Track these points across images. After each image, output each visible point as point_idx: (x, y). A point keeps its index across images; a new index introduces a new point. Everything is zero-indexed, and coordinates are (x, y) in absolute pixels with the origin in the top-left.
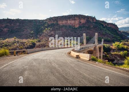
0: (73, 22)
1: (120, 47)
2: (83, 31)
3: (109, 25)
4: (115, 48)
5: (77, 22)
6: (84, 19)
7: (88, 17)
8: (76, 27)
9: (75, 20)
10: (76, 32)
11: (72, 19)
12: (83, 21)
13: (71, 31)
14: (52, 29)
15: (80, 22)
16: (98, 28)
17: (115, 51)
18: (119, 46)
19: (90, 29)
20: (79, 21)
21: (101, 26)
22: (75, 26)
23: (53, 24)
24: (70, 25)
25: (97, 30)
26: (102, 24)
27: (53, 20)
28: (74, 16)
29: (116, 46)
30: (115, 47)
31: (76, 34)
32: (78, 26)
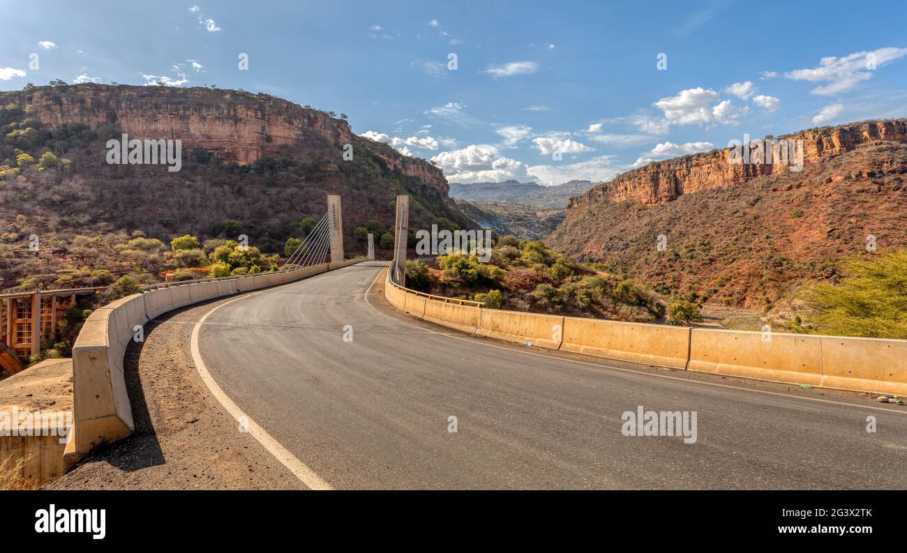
0: (222, 131)
1: (470, 271)
2: (284, 186)
3: (412, 167)
4: (451, 279)
5: (249, 133)
6: (291, 123)
7: (310, 117)
8: (242, 164)
9: (237, 121)
10: (240, 192)
11: (214, 112)
12: (282, 133)
13: (215, 184)
14: (73, 165)
15: (269, 139)
16: (361, 175)
17: (452, 291)
18: (466, 267)
19: (320, 179)
20: (263, 128)
21: (374, 168)
22: (232, 155)
23: (79, 129)
24: (205, 146)
25: (361, 184)
26: (381, 156)
27: (82, 101)
28: (228, 97)
29: (454, 269)
30: (451, 274)
31: (242, 200)
32: (253, 157)
